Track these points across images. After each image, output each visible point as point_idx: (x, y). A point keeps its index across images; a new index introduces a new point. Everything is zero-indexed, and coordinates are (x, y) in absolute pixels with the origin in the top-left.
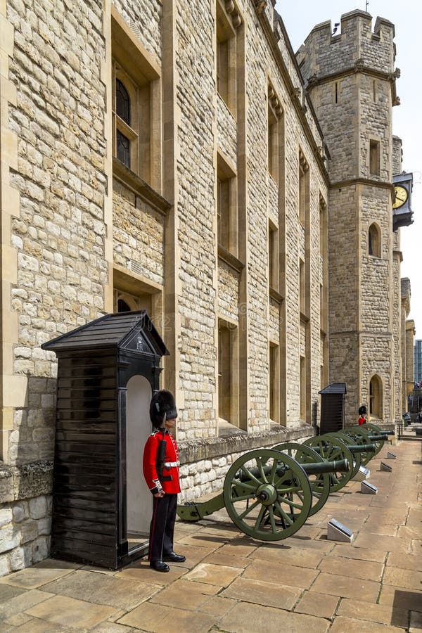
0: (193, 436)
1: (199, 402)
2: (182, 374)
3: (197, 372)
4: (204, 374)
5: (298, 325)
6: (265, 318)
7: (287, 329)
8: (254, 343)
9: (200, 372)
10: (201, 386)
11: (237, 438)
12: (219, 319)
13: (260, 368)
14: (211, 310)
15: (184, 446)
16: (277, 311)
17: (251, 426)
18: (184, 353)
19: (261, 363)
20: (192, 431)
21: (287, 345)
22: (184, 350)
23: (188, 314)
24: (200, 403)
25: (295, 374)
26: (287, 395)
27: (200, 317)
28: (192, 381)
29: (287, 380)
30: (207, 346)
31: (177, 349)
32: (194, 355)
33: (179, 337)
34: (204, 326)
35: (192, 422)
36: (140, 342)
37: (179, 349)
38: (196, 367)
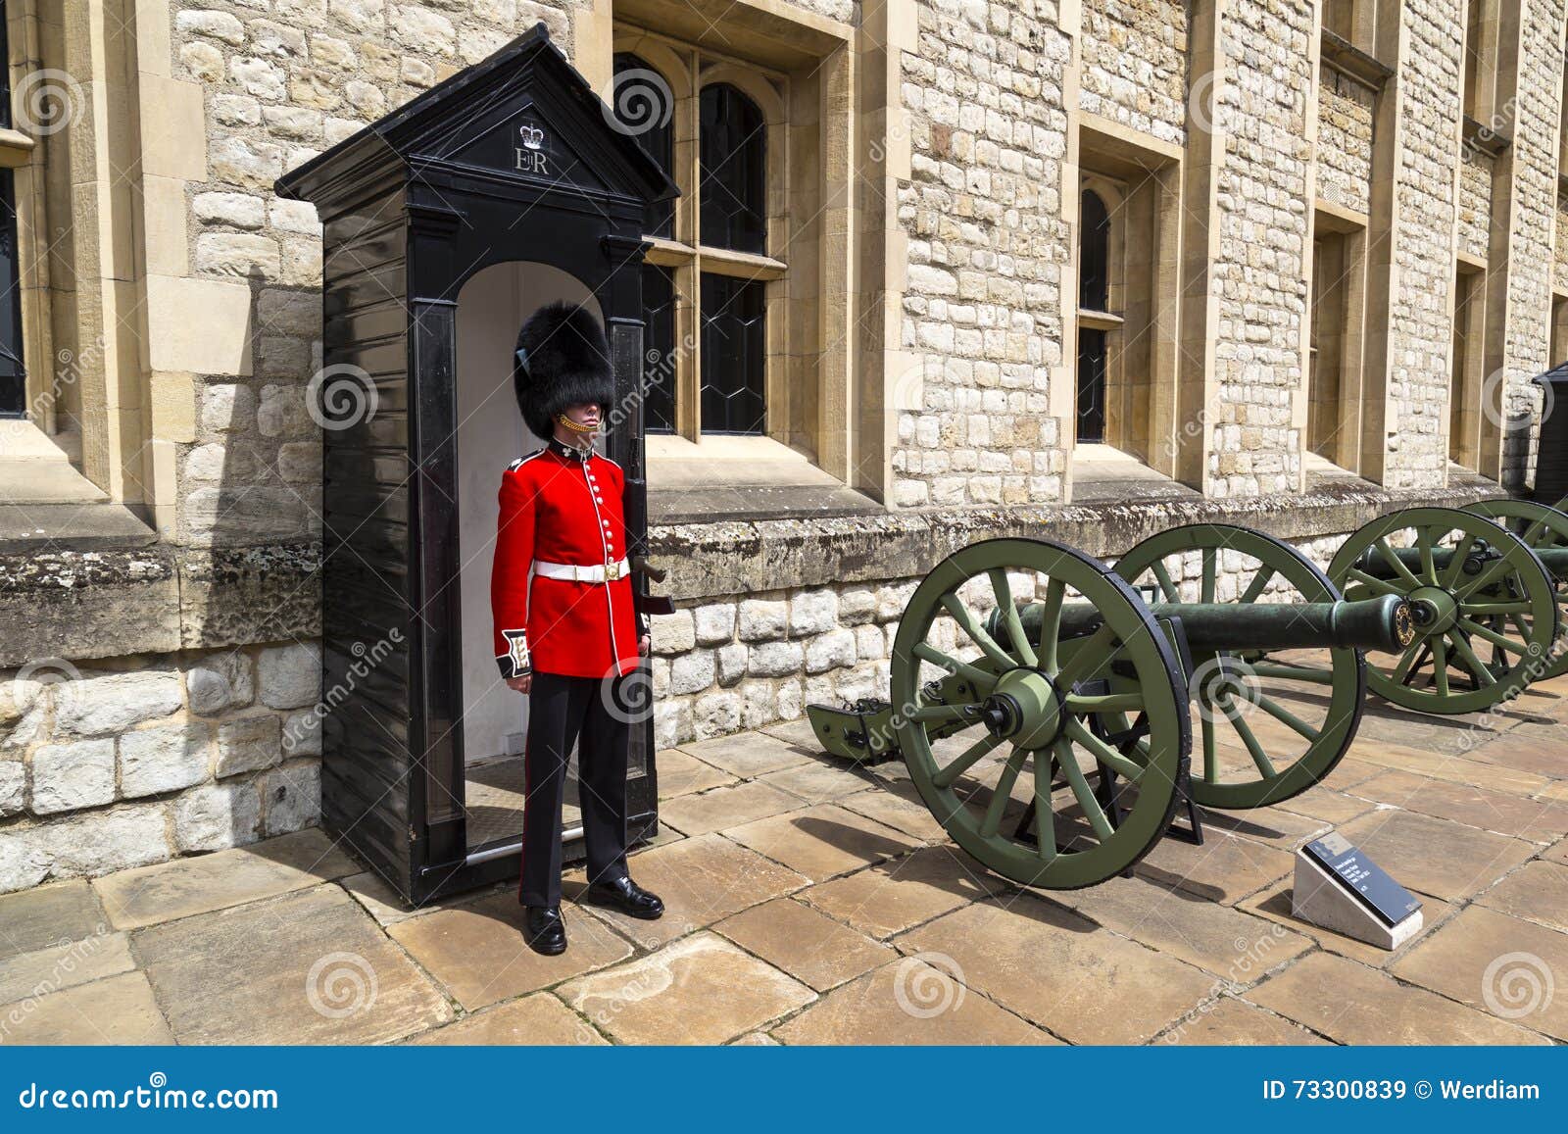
0: (960, 496)
1: (987, 393)
2: (916, 303)
3: (980, 297)
4: (1011, 307)
5: (1456, 161)
6: (1296, 131)
7: (1399, 172)
8: (1242, 214)
9: (993, 299)
10: (996, 344)
11: (1152, 511)
12: (1085, 131)
13: (1267, 295)
14: (1051, 104)
15: (912, 525)
16: (1366, 115)
17: (1220, 475)
18: (925, 237)
19: (1273, 280)
20: (958, 481)
21: (1396, 224)
22: (928, 223)
23: (943, 110)
24: (993, 398)
25: (1430, 318)
26: (1390, 386)
27: (997, 125)
28: (962, 325)
29: (1391, 336)
30: (1029, 218)
31: (891, 222)
32: (968, 243)
33: (903, 185)
34: (1019, 155)
35: (957, 453)
36: (535, 146)
37: (904, 222)
38: (973, 283)
